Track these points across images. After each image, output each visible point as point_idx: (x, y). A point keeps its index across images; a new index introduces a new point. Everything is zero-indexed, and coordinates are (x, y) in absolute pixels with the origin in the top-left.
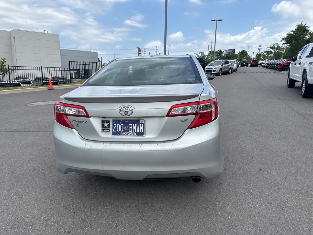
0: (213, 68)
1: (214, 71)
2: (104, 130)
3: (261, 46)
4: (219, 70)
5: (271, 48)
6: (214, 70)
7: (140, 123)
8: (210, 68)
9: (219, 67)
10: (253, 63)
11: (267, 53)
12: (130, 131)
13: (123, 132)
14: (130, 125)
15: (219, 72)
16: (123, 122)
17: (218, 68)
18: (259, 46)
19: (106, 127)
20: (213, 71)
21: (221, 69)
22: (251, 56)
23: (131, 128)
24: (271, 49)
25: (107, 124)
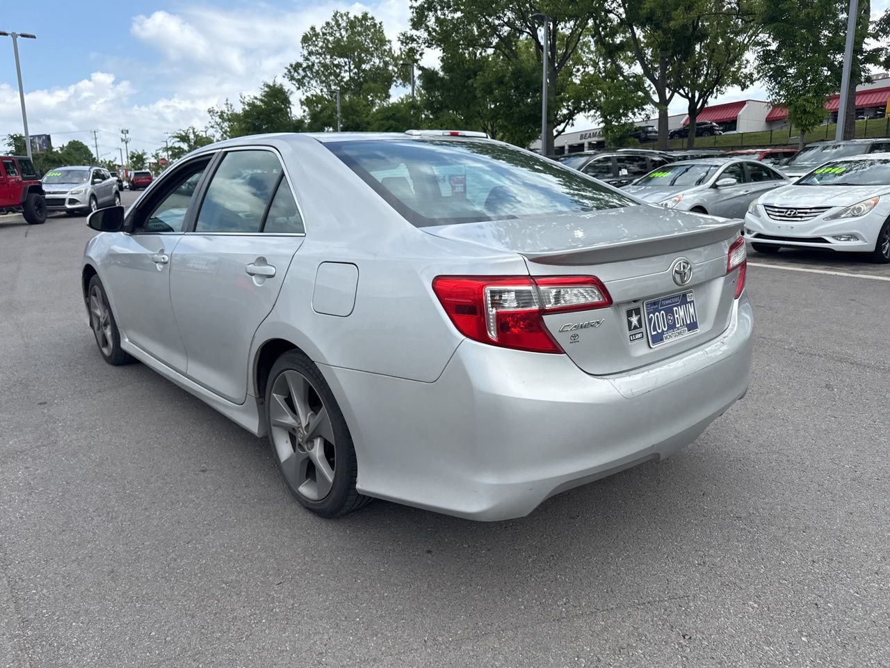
0: (66, 192)
1: (72, 201)
2: (632, 335)
3: (127, 132)
4: (87, 198)
5: (179, 139)
6: (70, 199)
7: (688, 300)
8: (54, 193)
9: (86, 190)
10: (139, 181)
11: (173, 151)
12: (677, 326)
13: (667, 331)
14: (675, 309)
15: (90, 203)
16: (664, 305)
17: (86, 192)
18: (122, 132)
19: (636, 328)
20: (67, 201)
21: (93, 196)
22: (115, 160)
23: (678, 316)
24: (178, 141)
25: (637, 318)
